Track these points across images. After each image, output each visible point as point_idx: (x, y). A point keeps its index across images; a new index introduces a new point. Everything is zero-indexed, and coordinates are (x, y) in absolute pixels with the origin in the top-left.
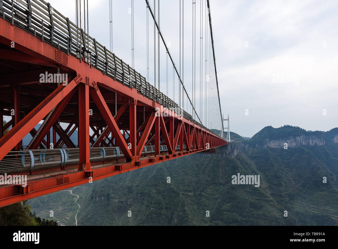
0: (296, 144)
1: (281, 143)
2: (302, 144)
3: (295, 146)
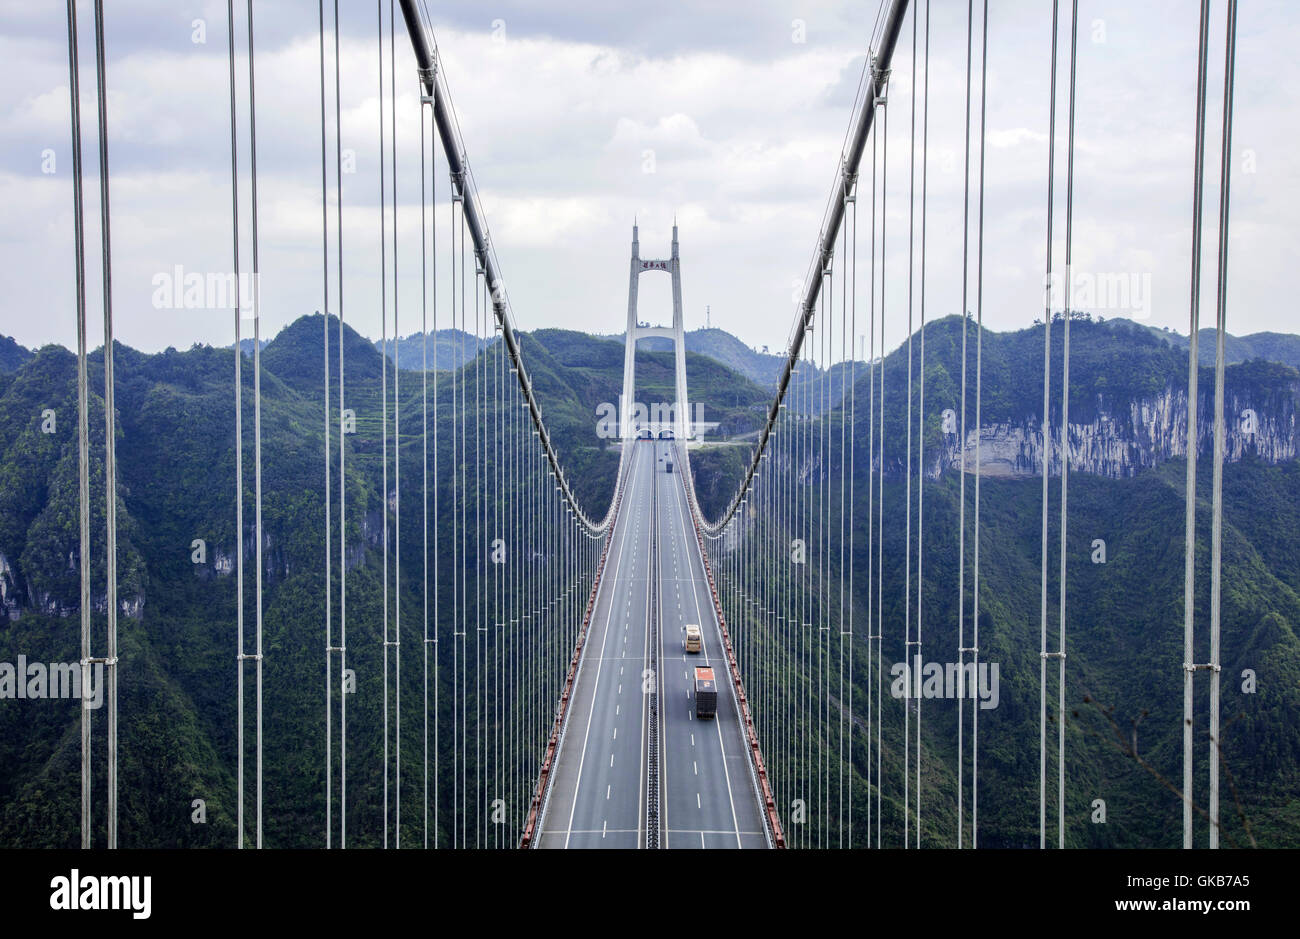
0: (1130, 455)
1: (1034, 443)
2: (1168, 449)
3: (1125, 469)
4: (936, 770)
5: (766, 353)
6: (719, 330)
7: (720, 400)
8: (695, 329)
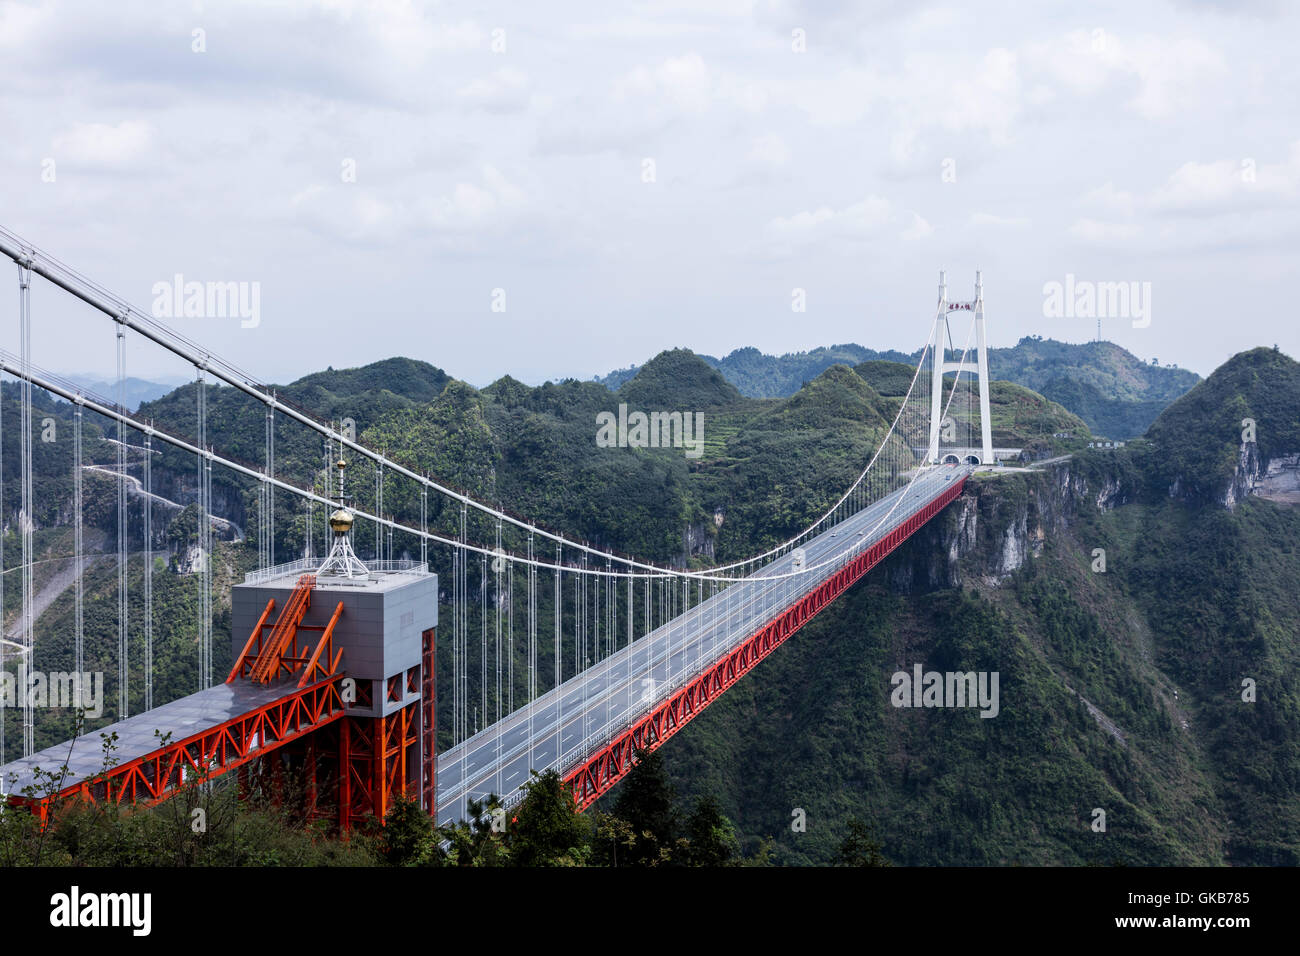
4: (1193, 782)
5: (1156, 365)
6: (1109, 343)
7: (1026, 427)
8: (1086, 342)
